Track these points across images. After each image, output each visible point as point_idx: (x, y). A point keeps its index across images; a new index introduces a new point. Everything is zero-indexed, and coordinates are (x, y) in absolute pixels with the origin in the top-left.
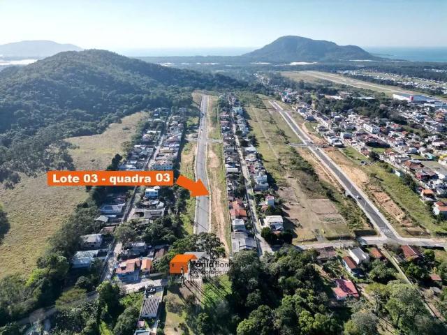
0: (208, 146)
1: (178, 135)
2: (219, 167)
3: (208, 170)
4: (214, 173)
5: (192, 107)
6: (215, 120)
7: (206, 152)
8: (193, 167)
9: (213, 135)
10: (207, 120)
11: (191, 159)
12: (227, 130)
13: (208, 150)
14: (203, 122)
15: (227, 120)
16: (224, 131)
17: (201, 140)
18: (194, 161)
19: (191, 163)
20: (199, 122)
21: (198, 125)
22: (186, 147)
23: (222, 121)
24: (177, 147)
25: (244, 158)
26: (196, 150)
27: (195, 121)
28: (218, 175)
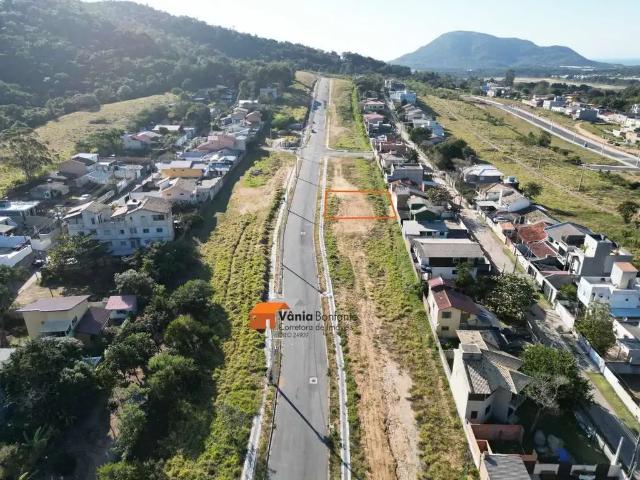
0: (331, 165)
1: (240, 133)
2: (374, 233)
3: (331, 245)
4: (357, 257)
5: (291, 91)
6: (347, 114)
7: (324, 183)
8: (268, 230)
9: (346, 142)
10: (329, 114)
11: (268, 202)
12: (382, 131)
13: (331, 174)
14: (317, 116)
15: (379, 112)
16: (374, 133)
17: (308, 151)
18: (276, 207)
19: (265, 215)
20: (307, 116)
21: (305, 122)
22: (258, 165)
23: (365, 116)
24: (226, 163)
25: (472, 202)
26: (288, 175)
27: (298, 114)
28: (375, 269)
